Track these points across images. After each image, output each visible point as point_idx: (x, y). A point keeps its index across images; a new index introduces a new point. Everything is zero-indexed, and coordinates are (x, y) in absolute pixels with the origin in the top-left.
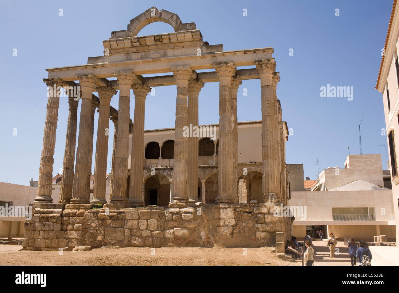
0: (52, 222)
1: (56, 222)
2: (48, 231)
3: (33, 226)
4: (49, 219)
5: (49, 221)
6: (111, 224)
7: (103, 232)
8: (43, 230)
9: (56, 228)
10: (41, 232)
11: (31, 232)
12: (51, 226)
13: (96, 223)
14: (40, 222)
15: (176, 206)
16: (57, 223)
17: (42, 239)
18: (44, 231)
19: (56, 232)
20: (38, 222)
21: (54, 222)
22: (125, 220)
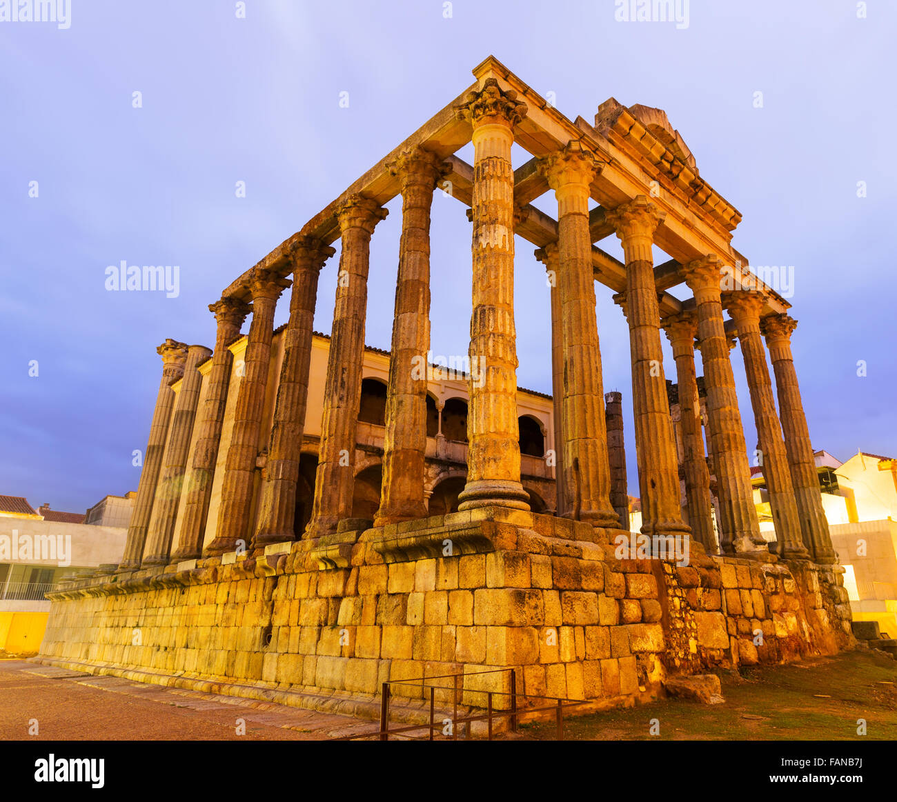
0: (594, 591)
1: (604, 591)
2: (584, 627)
3: (536, 607)
4: (583, 576)
5: (585, 588)
6: (702, 602)
7: (693, 624)
8: (568, 625)
9: (605, 617)
10: (566, 631)
11: (531, 635)
12: (592, 606)
13: (679, 597)
14: (555, 588)
15: (769, 560)
16: (607, 596)
17: (572, 662)
18: (573, 626)
19: (606, 629)
20: (547, 590)
21: (597, 592)
22: (720, 590)
